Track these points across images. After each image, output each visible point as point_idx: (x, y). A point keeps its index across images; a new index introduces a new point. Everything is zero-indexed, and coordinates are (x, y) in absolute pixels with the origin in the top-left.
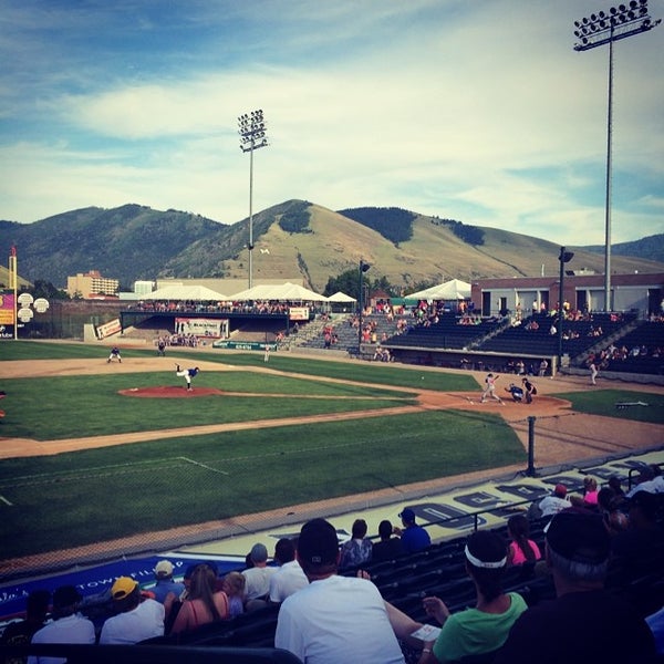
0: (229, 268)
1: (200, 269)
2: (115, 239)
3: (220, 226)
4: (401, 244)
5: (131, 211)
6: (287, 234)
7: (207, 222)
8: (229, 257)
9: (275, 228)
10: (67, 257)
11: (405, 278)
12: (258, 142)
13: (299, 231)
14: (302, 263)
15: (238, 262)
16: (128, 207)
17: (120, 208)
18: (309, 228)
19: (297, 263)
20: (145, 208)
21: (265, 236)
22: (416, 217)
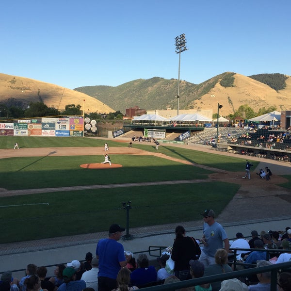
0: (196, 104)
1: (184, 104)
2: (149, 92)
3: (193, 85)
4: (280, 91)
5: (155, 80)
6: (223, 88)
7: (187, 83)
8: (197, 99)
9: (218, 85)
10: (130, 100)
11: (281, 107)
12: (183, 49)
13: (229, 86)
14: (230, 101)
15: (200, 101)
16: (154, 78)
17: (151, 79)
18: (234, 85)
19: (228, 100)
20: (162, 78)
21: (213, 89)
22: (288, 78)
